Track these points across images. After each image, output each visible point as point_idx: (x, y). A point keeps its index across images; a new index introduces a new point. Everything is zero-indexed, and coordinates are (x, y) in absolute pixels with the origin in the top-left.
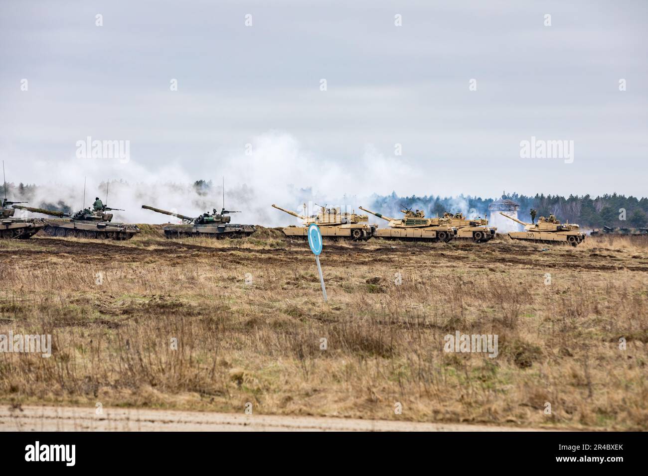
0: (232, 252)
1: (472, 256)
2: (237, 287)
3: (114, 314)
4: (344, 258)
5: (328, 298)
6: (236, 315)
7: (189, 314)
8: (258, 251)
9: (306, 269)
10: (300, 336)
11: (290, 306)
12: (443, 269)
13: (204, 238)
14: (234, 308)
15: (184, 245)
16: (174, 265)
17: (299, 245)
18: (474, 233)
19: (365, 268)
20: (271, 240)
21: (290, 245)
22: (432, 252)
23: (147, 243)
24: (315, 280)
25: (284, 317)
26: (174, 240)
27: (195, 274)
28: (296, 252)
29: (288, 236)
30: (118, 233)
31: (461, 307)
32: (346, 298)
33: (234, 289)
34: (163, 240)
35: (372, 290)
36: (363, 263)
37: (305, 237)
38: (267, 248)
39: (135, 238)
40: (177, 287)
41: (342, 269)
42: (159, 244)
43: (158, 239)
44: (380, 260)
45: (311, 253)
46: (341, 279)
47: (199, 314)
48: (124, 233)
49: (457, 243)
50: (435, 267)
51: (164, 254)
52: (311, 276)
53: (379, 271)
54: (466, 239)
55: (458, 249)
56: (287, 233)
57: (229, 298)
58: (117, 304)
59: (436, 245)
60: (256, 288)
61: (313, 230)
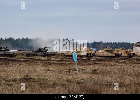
0: (48, 61)
1: (127, 62)
2: (50, 72)
3: (10, 81)
4: (85, 63)
5: (80, 76)
6: (49, 82)
7: (35, 81)
8: (56, 61)
9: (72, 66)
10: (70, 89)
11: (67, 79)
12: (118, 66)
13: (39, 57)
14: (48, 79)
15: (32, 59)
16: (29, 65)
17: (70, 59)
18: (128, 54)
19: (91, 66)
20: (61, 57)
21: (67, 58)
22: (114, 61)
23: (21, 58)
24: (75, 70)
25: (65, 82)
26: (29, 57)
27: (36, 68)
28: (69, 61)
29: (66, 56)
30: (11, 55)
31: (124, 79)
32: (86, 76)
33: (49, 73)
34: (25, 57)
35: (94, 73)
36: (91, 64)
37: (72, 56)
38: (60, 60)
39: (16, 57)
40: (30, 73)
41: (84, 67)
42: (24, 58)
43: (24, 57)
44: (97, 63)
45: (74, 61)
46: (84, 70)
47: (37, 81)
48: (13, 55)
49: (122, 58)
50: (115, 66)
51: (26, 62)
52: (74, 69)
53: (97, 67)
54: (125, 56)
55: (122, 60)
56: (66, 55)
57: (47, 76)
58: (11, 78)
59: (115, 58)
60: (56, 73)
61: (75, 54)
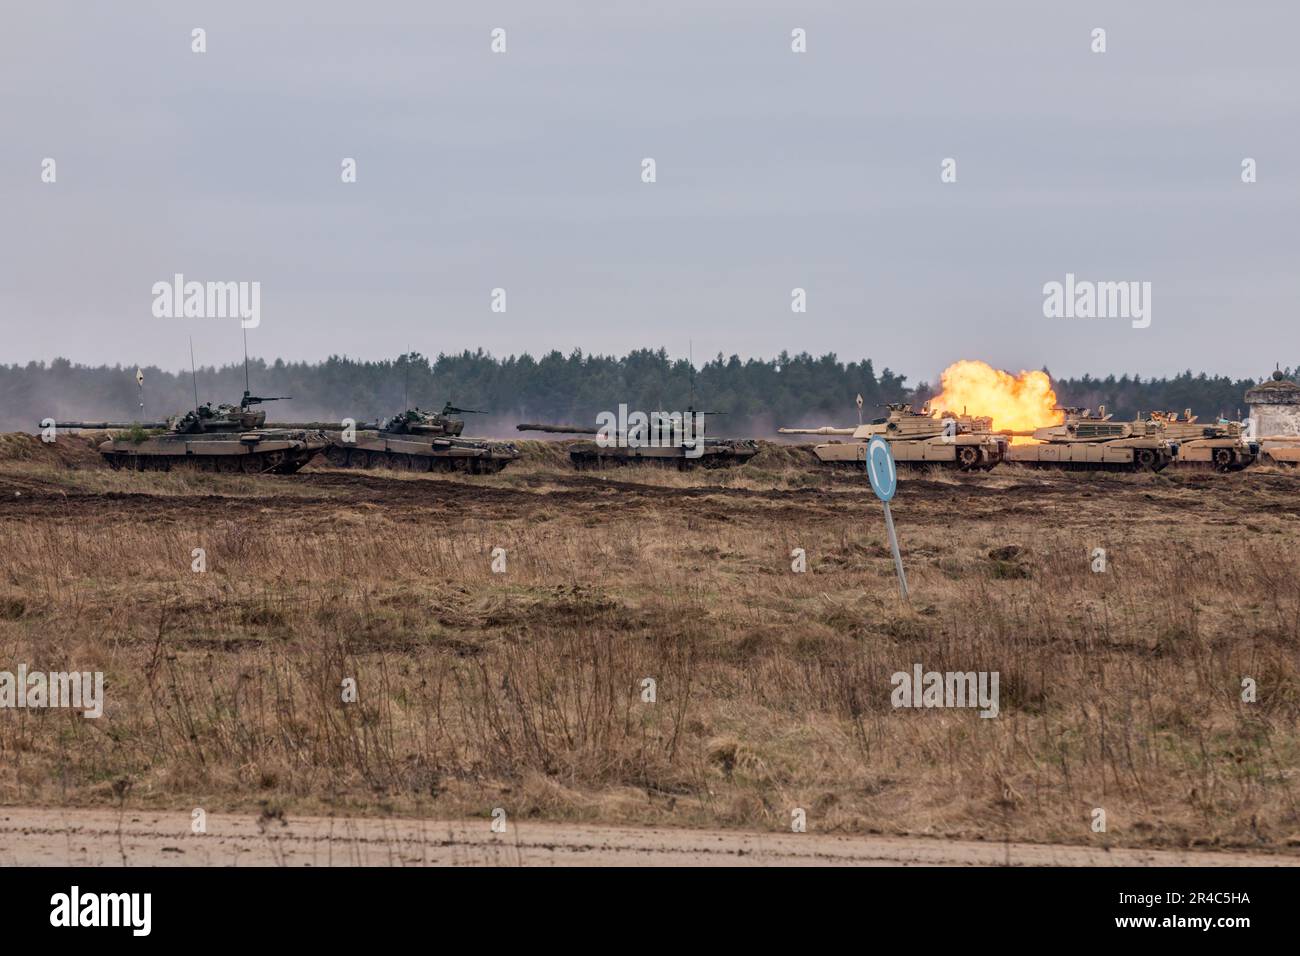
0: (710, 496)
1: (1211, 500)
2: (721, 569)
3: (469, 626)
4: (941, 507)
5: (910, 590)
6: (719, 627)
7: (626, 626)
8: (763, 495)
9: (865, 529)
10: (852, 670)
11: (832, 607)
12: (1151, 526)
13: (650, 469)
14: (713, 613)
15: (610, 483)
16: (590, 524)
17: (848, 481)
18: (1215, 451)
19: (985, 527)
20: (790, 471)
21: (829, 480)
22: (1126, 493)
23: (536, 480)
24: (883, 553)
25: (818, 629)
26: (591, 473)
27: (634, 542)
28: (843, 496)
29: (826, 463)
30: (475, 459)
31: (1189, 605)
32: (947, 591)
33: (716, 574)
34: (566, 473)
35: (1002, 574)
36: (982, 517)
37: (860, 465)
38: (783, 487)
39: (510, 471)
40: (598, 571)
41: (939, 530)
42: (560, 481)
43: (558, 471)
44: (1018, 511)
45: (874, 496)
46: (937, 550)
47: (643, 625)
48: (488, 459)
49: (1179, 472)
50: (1133, 523)
51: (570, 502)
52: (874, 544)
53: (1018, 533)
54: (1198, 464)
55: (1180, 486)
56: (824, 455)
57: (706, 592)
58: (478, 605)
59: (1134, 477)
60: (761, 570)
61: (878, 450)
